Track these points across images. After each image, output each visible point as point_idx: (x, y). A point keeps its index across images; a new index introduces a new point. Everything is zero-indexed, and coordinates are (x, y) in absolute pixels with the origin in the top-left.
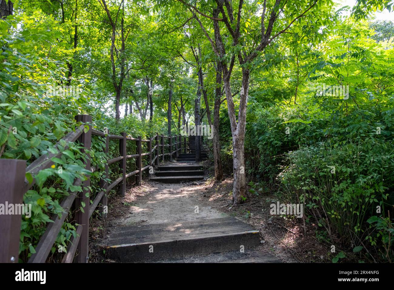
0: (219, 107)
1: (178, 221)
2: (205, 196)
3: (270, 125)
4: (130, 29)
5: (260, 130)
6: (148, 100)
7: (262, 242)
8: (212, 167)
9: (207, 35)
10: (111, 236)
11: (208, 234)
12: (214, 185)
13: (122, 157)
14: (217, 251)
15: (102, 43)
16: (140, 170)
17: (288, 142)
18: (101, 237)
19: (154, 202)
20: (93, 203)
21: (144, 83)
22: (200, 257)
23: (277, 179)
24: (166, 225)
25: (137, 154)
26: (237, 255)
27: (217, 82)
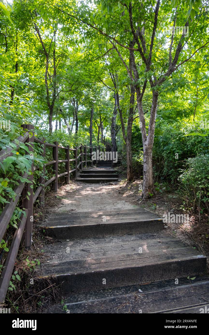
0: (132, 123)
1: (100, 210)
2: (120, 193)
3: (173, 137)
4: (60, 59)
5: (165, 141)
6: (74, 118)
7: (165, 227)
8: (125, 171)
9: (124, 63)
10: (48, 220)
11: (123, 220)
12: (127, 185)
13: (55, 161)
14: (130, 233)
15: (38, 69)
16: (68, 172)
17: (187, 151)
18: (41, 220)
19: (80, 196)
20: (35, 194)
21: (70, 104)
22: (117, 237)
23: (178, 179)
24: (91, 213)
25: (66, 159)
26: (146, 236)
27: (130, 103)
